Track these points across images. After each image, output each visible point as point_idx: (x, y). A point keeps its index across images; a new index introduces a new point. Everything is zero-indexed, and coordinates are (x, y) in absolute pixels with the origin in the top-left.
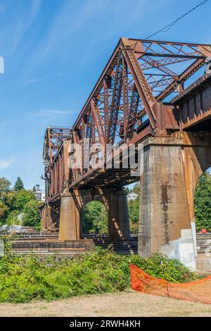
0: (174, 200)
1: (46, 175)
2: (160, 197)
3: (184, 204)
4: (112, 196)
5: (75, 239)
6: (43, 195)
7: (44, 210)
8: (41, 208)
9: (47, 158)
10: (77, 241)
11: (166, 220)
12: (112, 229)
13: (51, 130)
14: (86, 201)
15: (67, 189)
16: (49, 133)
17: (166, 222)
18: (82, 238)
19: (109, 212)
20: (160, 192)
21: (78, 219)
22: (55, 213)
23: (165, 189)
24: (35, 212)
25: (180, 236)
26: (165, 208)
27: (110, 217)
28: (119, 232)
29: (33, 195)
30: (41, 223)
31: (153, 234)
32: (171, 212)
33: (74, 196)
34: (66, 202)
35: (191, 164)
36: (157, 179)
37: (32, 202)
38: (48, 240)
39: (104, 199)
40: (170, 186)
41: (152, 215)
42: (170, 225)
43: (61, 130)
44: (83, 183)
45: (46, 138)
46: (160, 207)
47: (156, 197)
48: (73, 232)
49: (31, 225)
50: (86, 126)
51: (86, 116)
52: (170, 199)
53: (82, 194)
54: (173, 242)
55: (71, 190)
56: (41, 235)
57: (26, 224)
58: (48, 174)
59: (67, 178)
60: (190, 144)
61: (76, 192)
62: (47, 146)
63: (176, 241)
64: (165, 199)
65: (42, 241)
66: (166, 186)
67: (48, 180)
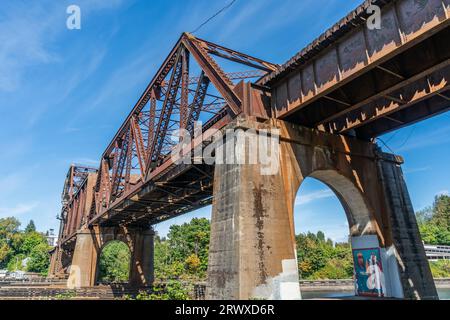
0: (271, 212)
1: (62, 214)
2: (253, 206)
3: (284, 221)
4: (138, 236)
5: (88, 285)
6: (56, 240)
7: (55, 255)
8: (51, 253)
9: (67, 197)
10: (90, 288)
11: (261, 243)
12: (134, 274)
13: (75, 168)
14: (107, 241)
15: (86, 226)
16: (73, 171)
17: (260, 246)
18: (96, 284)
19: (133, 254)
20: (253, 199)
21: (95, 261)
22: (67, 257)
23: (258, 194)
24: (44, 256)
25: (281, 271)
26: (260, 225)
27: (133, 260)
28: (142, 277)
29: (45, 238)
30: (49, 269)
31: (242, 266)
32: (268, 231)
33: (93, 234)
34: (83, 241)
35: (289, 165)
36: (248, 180)
37: (42, 245)
38: (53, 287)
39: (129, 239)
40: (265, 192)
41: (241, 233)
42: (267, 252)
43: (86, 169)
44: (106, 217)
45: (69, 176)
46: (253, 221)
47: (246, 205)
48: (87, 277)
49: (37, 271)
50: (120, 151)
51: (121, 140)
52: (265, 211)
53: (103, 233)
54: (271, 280)
55: (91, 227)
56: (46, 282)
57: (32, 270)
58: (65, 214)
59: (88, 213)
60: (288, 137)
61: (97, 230)
62: (69, 184)
63: (276, 278)
64: (259, 210)
65: (45, 288)
66: (261, 191)
67: (64, 220)
